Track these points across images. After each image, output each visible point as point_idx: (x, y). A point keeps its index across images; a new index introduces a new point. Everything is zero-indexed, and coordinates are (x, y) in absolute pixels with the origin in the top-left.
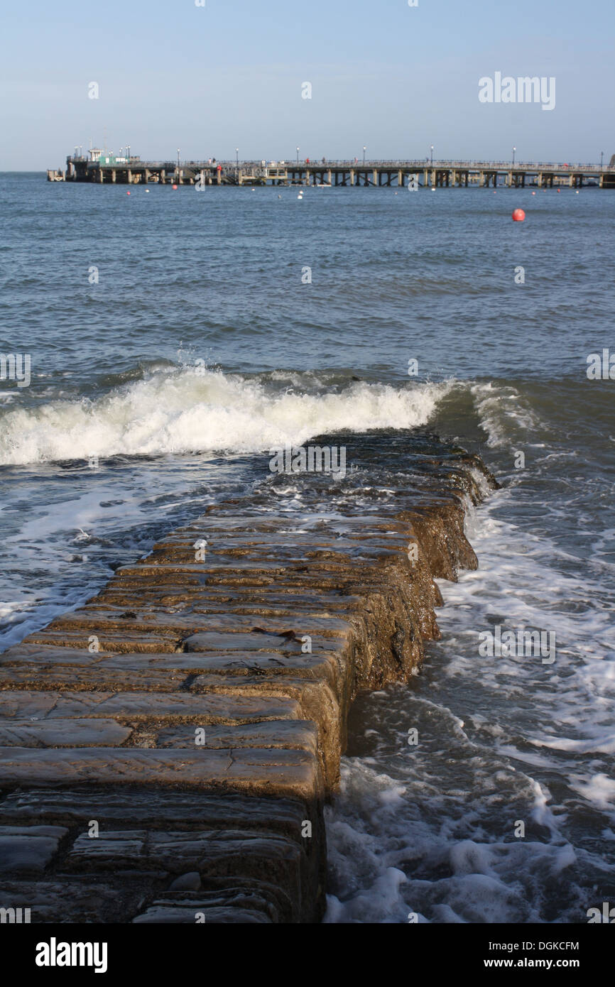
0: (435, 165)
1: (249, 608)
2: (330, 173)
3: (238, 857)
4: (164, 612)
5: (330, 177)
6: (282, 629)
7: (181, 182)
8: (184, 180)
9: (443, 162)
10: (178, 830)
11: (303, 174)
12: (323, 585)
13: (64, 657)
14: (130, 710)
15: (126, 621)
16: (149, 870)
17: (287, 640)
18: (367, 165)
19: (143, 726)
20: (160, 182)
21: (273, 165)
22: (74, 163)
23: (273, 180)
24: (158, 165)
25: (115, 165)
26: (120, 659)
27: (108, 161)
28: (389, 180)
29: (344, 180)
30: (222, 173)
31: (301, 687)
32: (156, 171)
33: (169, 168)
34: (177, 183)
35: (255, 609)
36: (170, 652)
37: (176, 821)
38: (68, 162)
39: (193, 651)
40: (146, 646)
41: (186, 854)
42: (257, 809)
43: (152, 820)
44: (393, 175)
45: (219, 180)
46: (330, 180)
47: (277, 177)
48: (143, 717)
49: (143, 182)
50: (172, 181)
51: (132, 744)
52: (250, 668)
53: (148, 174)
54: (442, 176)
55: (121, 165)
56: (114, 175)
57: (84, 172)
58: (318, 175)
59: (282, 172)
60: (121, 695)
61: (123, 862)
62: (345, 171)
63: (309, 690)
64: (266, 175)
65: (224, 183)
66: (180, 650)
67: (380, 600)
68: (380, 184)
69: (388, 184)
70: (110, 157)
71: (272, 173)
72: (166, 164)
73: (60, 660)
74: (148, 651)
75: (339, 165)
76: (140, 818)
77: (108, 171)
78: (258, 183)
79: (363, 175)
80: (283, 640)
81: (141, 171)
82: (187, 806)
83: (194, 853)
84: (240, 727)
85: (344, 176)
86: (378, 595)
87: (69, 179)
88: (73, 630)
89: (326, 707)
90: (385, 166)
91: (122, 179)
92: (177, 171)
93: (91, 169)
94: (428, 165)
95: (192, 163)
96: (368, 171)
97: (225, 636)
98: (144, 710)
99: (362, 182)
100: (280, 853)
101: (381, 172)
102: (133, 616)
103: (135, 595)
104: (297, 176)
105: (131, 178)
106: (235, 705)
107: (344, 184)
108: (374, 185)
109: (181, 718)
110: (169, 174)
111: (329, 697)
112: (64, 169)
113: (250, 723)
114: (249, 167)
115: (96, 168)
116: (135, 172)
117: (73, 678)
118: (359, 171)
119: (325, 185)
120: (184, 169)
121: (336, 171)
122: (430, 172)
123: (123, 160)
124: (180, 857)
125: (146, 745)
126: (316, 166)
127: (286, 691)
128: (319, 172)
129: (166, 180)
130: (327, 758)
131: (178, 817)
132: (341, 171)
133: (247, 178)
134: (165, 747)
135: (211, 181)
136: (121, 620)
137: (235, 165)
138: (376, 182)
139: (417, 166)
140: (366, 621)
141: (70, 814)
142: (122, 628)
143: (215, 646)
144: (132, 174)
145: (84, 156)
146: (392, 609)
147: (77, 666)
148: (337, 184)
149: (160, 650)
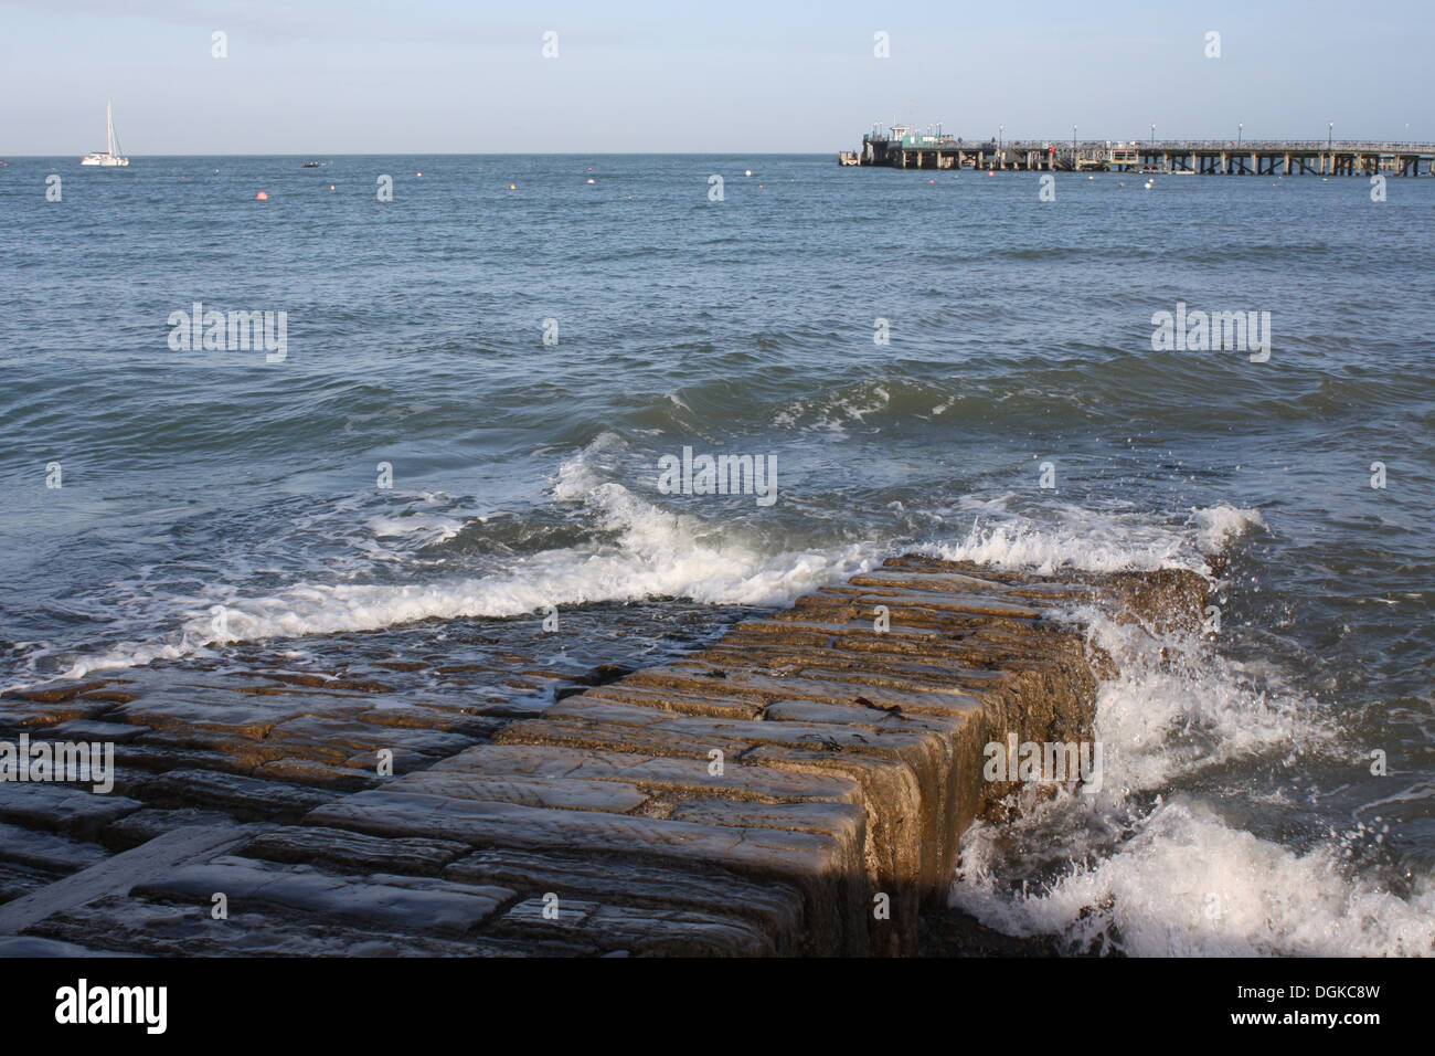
0: (1334, 147)
1: (864, 676)
2: (1194, 157)
3: (682, 941)
4: (765, 674)
5: (1194, 162)
6: (890, 703)
7: (1003, 167)
8: (1006, 165)
9: (1345, 143)
10: (638, 906)
11: (1159, 158)
12: (974, 657)
13: (620, 714)
14: (656, 775)
15: (713, 680)
16: (576, 943)
17: (890, 716)
18: (1243, 146)
19: (665, 794)
20: (976, 168)
21: (1120, 146)
22: (871, 143)
23: (1120, 166)
24: (974, 146)
25: (921, 145)
26: (684, 721)
27: (913, 140)
28: (1272, 166)
29: (1212, 165)
30: (1055, 155)
31: (872, 768)
32: (971, 153)
33: (989, 150)
34: (997, 168)
35: (872, 678)
36: (747, 718)
37: (637, 897)
38: (865, 142)
39: (773, 719)
40: (720, 709)
41: (627, 931)
42: (739, 895)
43: (612, 893)
44: (1277, 160)
45: (1051, 165)
46: (1193, 166)
47: (1125, 162)
48: (669, 785)
49: (955, 166)
50: (992, 166)
51: (641, 813)
52: (824, 743)
53: (962, 157)
54: (1343, 162)
55: (928, 146)
56: (920, 158)
57: (884, 155)
58: (1179, 159)
59: (1131, 155)
60: (659, 760)
61: (553, 931)
62: (1214, 154)
63: (883, 773)
64: (1112, 159)
65: (1058, 169)
66: (759, 718)
67: (1035, 679)
68: (1260, 173)
69: (1271, 172)
70: (916, 136)
71: (1119, 156)
72: (984, 144)
73: (612, 718)
74: (722, 715)
75: (1208, 146)
76: (600, 889)
77: (913, 154)
78: (1100, 168)
79: (1237, 160)
80: (885, 714)
81: (954, 154)
82: (659, 882)
83: (633, 931)
84: (778, 806)
85: (1212, 161)
86: (1034, 673)
87: (865, 163)
88: (646, 685)
89: (902, 795)
90: (1267, 148)
91: (930, 163)
92: (998, 154)
93: (893, 151)
94: (1325, 146)
95: (1018, 143)
96: (1245, 154)
97: (819, 705)
98: (673, 777)
99: (1236, 169)
100: (733, 942)
101: (1260, 156)
102: (722, 675)
103: (744, 654)
104: (1151, 159)
105: (940, 161)
106: (781, 783)
107: (1212, 171)
108: (1252, 173)
109: (711, 790)
110: (989, 157)
111: (907, 783)
112: (860, 150)
113: (790, 801)
114: (1089, 148)
115: (898, 149)
116: (945, 154)
117: (618, 737)
118: (1231, 155)
119: (1187, 172)
120: (1007, 151)
121: (1202, 155)
122: (1327, 156)
123: (932, 139)
124: (618, 933)
125: (656, 815)
126: (1177, 147)
127: (851, 771)
128: (1179, 156)
129: (984, 164)
130: (899, 858)
131: (644, 893)
132: (1208, 156)
133: (1086, 162)
134: (676, 819)
135: (1040, 166)
136: (707, 680)
137: (1072, 146)
138: (1254, 169)
139: (1310, 148)
140: (1007, 703)
141: (526, 878)
142: (704, 687)
143: (800, 716)
144: (943, 156)
145: (885, 134)
146: (1051, 691)
147: (629, 725)
148: (1202, 171)
149: (735, 716)
